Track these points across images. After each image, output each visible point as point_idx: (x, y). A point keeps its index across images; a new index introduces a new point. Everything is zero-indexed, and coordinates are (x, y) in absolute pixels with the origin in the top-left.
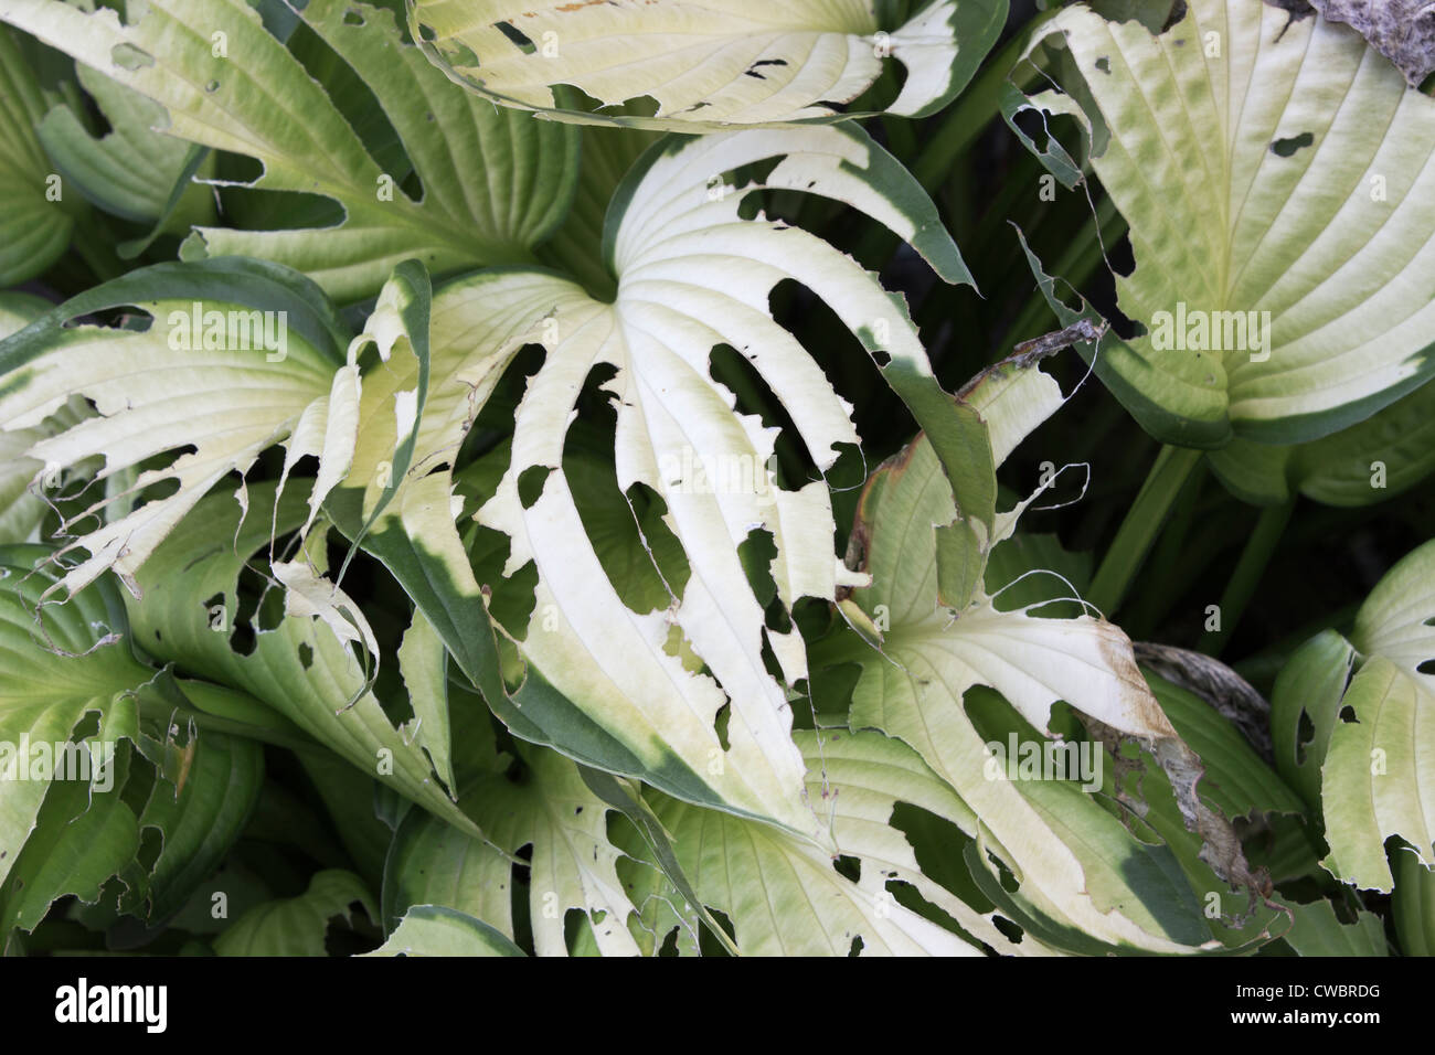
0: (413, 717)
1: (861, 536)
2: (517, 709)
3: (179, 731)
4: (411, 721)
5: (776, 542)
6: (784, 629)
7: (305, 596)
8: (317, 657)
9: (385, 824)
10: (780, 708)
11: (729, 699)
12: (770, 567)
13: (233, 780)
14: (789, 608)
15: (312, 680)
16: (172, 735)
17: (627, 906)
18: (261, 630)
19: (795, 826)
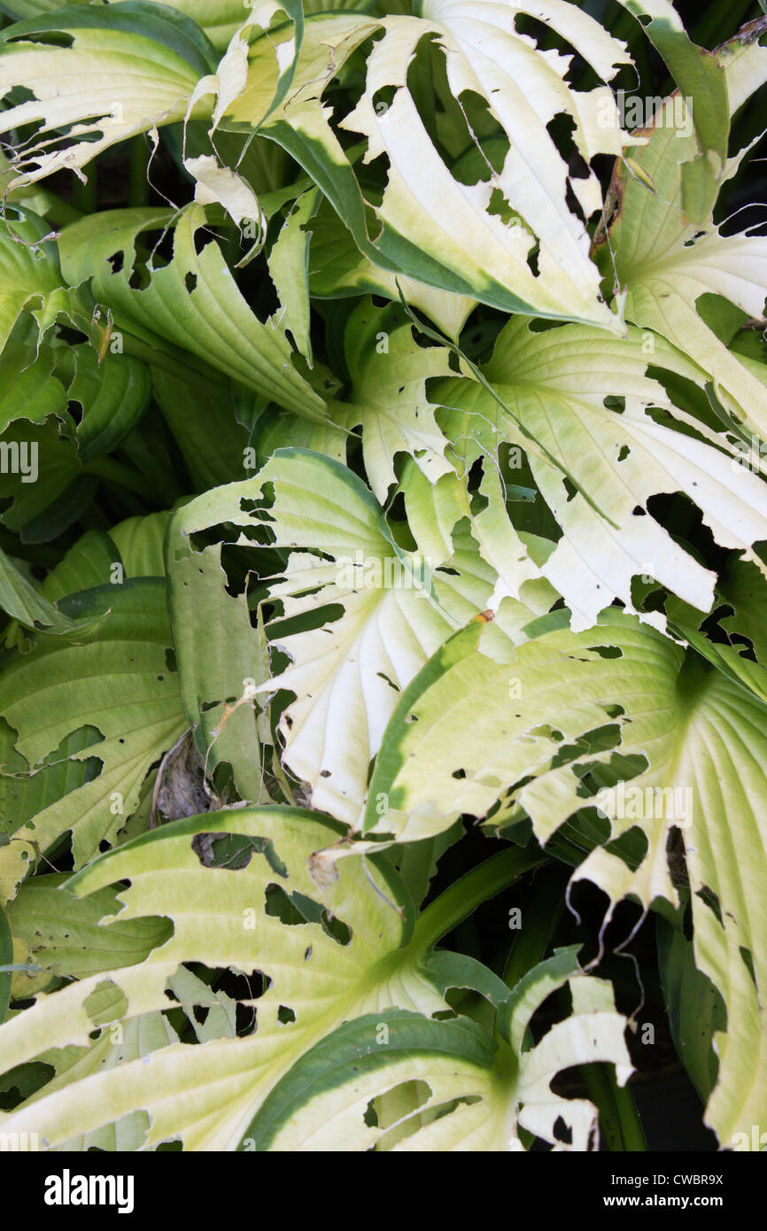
0: (280, 307)
1: (617, 189)
2: (378, 251)
3: (101, 316)
4: (278, 310)
5: (575, 121)
6: (585, 176)
7: (209, 186)
8: (200, 281)
9: (244, 428)
10: (580, 238)
11: (537, 240)
12: (571, 135)
13: (131, 384)
14: (588, 161)
15: (195, 301)
16: (97, 319)
17: (444, 442)
18: (154, 269)
19: (593, 318)
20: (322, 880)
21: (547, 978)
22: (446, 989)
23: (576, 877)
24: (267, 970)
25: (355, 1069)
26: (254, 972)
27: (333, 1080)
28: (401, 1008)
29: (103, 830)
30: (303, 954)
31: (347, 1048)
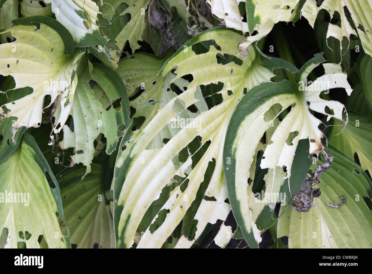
20: (244, 55)
21: (313, 64)
22: (273, 70)
23: (328, 37)
24: (222, 80)
25: (257, 105)
26: (218, 82)
27: (250, 110)
28: (265, 82)
29: (137, 37)
30: (231, 72)
31: (252, 99)
